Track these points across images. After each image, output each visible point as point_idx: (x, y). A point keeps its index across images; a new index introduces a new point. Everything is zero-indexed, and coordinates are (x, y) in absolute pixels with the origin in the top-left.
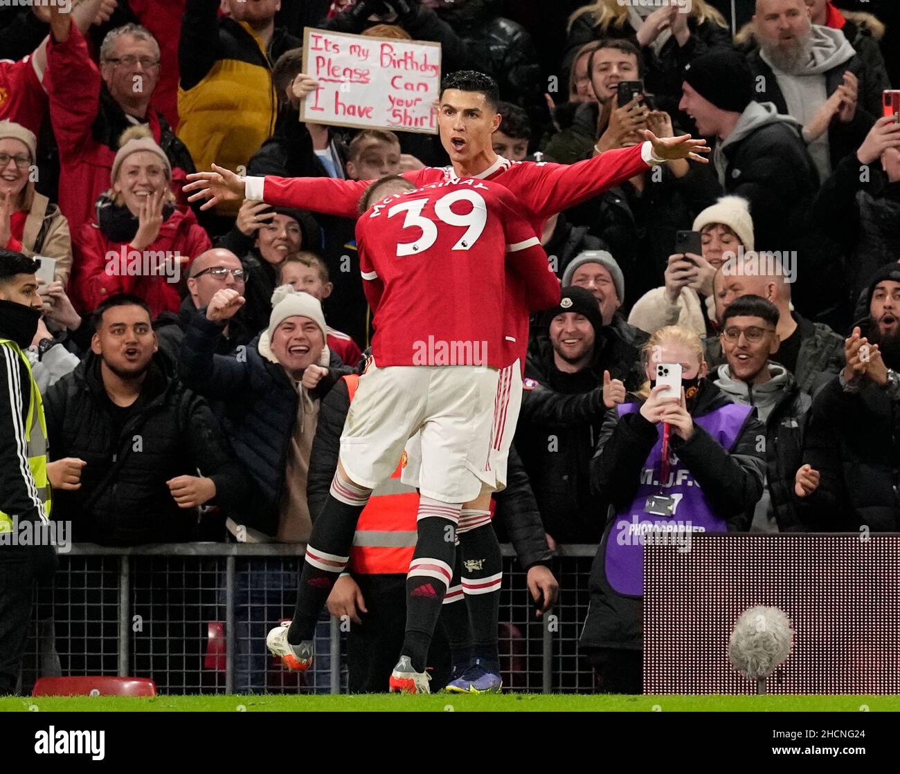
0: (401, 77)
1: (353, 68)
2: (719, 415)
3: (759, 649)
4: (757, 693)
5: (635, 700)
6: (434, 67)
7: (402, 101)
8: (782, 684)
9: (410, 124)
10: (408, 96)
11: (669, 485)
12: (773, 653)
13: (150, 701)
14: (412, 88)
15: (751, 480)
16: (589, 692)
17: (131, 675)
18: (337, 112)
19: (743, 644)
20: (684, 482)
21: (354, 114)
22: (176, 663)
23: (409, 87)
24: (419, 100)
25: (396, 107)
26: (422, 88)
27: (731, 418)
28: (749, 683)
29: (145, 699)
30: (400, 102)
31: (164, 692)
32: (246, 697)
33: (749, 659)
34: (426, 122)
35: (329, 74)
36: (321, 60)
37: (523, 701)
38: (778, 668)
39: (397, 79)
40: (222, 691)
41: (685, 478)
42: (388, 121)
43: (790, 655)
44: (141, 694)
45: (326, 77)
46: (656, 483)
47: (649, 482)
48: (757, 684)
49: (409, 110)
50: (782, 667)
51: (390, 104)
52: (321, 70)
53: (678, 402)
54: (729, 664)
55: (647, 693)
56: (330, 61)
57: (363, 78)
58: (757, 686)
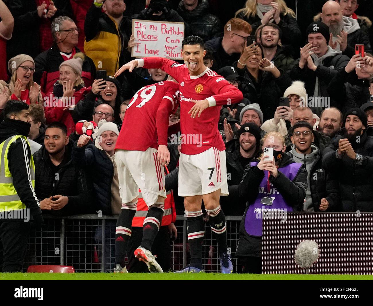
0: (169, 38)
1: (151, 35)
2: (290, 167)
3: (307, 257)
4: (306, 274)
5: (259, 276)
6: (182, 33)
7: (170, 47)
8: (315, 270)
9: (173, 57)
10: (172, 45)
11: (270, 194)
12: (312, 258)
13: (72, 275)
14: (174, 42)
15: (301, 191)
16: (241, 273)
17: (65, 265)
18: (145, 53)
19: (300, 254)
20: (276, 192)
21: (152, 53)
22: (82, 260)
23: (173, 41)
24: (177, 46)
25: (168, 50)
26: (177, 41)
27: (294, 168)
28: (302, 270)
29: (70, 274)
30: (169, 48)
31: (78, 271)
32: (109, 274)
33: (303, 260)
34: (179, 55)
35: (142, 38)
36: (139, 32)
37: (215, 276)
38: (314, 264)
39: (168, 38)
40: (100, 271)
41: (276, 191)
42: (165, 55)
43: (318, 259)
44: (69, 272)
45: (141, 39)
46: (265, 193)
47: (262, 192)
48: (306, 270)
49: (173, 51)
50: (315, 264)
51: (166, 49)
52: (139, 36)
53: (272, 162)
54: (295, 262)
55: (263, 273)
56: (142, 32)
57: (155, 38)
58: (306, 271)
